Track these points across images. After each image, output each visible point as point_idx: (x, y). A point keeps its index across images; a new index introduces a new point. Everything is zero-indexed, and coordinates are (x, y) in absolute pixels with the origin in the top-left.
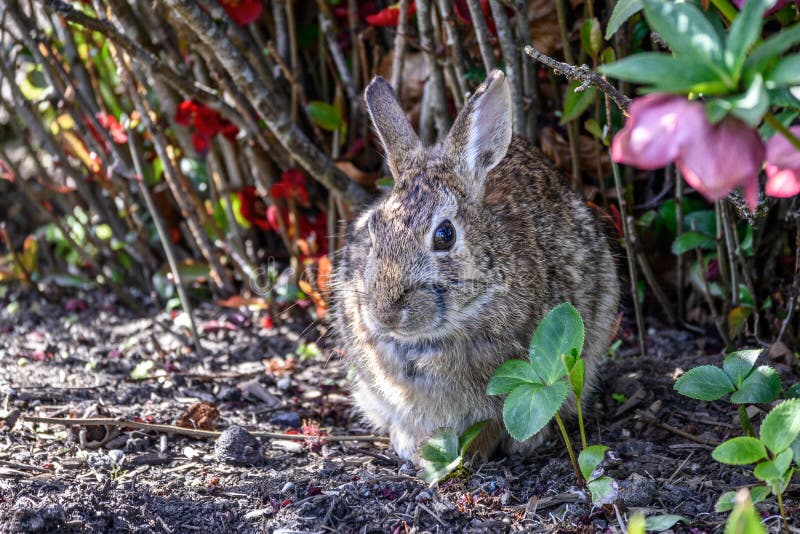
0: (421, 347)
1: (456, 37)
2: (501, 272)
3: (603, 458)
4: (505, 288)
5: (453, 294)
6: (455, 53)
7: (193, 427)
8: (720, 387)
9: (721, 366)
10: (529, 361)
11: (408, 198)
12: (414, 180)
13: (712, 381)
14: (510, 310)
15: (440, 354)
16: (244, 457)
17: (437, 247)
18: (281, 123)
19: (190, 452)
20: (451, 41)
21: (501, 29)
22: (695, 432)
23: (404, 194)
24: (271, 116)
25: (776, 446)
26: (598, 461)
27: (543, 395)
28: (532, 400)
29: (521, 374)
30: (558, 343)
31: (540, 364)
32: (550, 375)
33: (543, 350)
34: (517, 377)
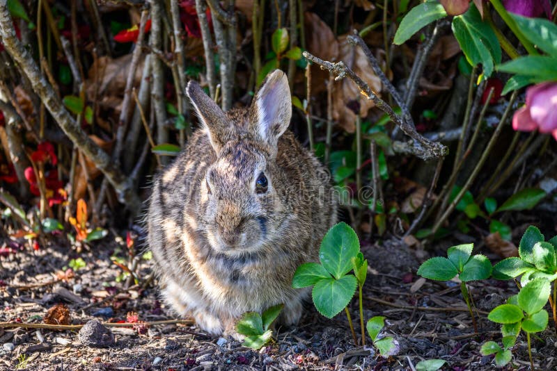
0: (243, 259)
1: (182, 47)
2: (292, 205)
3: (383, 325)
4: (294, 217)
5: (271, 221)
6: (180, 59)
7: (57, 324)
8: (449, 271)
9: (446, 257)
10: (320, 263)
11: (234, 159)
12: (236, 147)
13: (444, 268)
14: (300, 230)
15: (257, 264)
16: (102, 341)
17: (258, 191)
18: (61, 112)
19: (62, 340)
20: (178, 50)
21: (219, 40)
22: (392, 301)
23: (230, 157)
24: (56, 108)
25: (529, 309)
26: (381, 327)
27: (340, 286)
28: (333, 290)
29: (317, 272)
30: (339, 250)
31: (329, 265)
32: (337, 271)
33: (329, 256)
34: (315, 275)
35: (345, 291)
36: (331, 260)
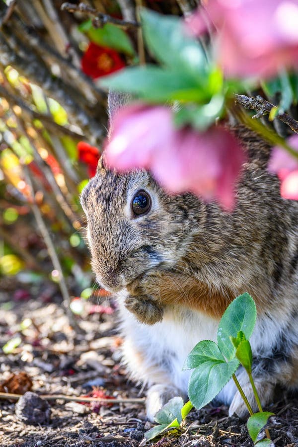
7: (6, 393)
16: (34, 417)
17: (136, 214)
27: (218, 371)
28: (210, 375)
29: (208, 352)
30: (239, 326)
31: (224, 344)
32: (231, 352)
33: (227, 333)
34: (205, 355)
35: (220, 377)
36: (228, 339)
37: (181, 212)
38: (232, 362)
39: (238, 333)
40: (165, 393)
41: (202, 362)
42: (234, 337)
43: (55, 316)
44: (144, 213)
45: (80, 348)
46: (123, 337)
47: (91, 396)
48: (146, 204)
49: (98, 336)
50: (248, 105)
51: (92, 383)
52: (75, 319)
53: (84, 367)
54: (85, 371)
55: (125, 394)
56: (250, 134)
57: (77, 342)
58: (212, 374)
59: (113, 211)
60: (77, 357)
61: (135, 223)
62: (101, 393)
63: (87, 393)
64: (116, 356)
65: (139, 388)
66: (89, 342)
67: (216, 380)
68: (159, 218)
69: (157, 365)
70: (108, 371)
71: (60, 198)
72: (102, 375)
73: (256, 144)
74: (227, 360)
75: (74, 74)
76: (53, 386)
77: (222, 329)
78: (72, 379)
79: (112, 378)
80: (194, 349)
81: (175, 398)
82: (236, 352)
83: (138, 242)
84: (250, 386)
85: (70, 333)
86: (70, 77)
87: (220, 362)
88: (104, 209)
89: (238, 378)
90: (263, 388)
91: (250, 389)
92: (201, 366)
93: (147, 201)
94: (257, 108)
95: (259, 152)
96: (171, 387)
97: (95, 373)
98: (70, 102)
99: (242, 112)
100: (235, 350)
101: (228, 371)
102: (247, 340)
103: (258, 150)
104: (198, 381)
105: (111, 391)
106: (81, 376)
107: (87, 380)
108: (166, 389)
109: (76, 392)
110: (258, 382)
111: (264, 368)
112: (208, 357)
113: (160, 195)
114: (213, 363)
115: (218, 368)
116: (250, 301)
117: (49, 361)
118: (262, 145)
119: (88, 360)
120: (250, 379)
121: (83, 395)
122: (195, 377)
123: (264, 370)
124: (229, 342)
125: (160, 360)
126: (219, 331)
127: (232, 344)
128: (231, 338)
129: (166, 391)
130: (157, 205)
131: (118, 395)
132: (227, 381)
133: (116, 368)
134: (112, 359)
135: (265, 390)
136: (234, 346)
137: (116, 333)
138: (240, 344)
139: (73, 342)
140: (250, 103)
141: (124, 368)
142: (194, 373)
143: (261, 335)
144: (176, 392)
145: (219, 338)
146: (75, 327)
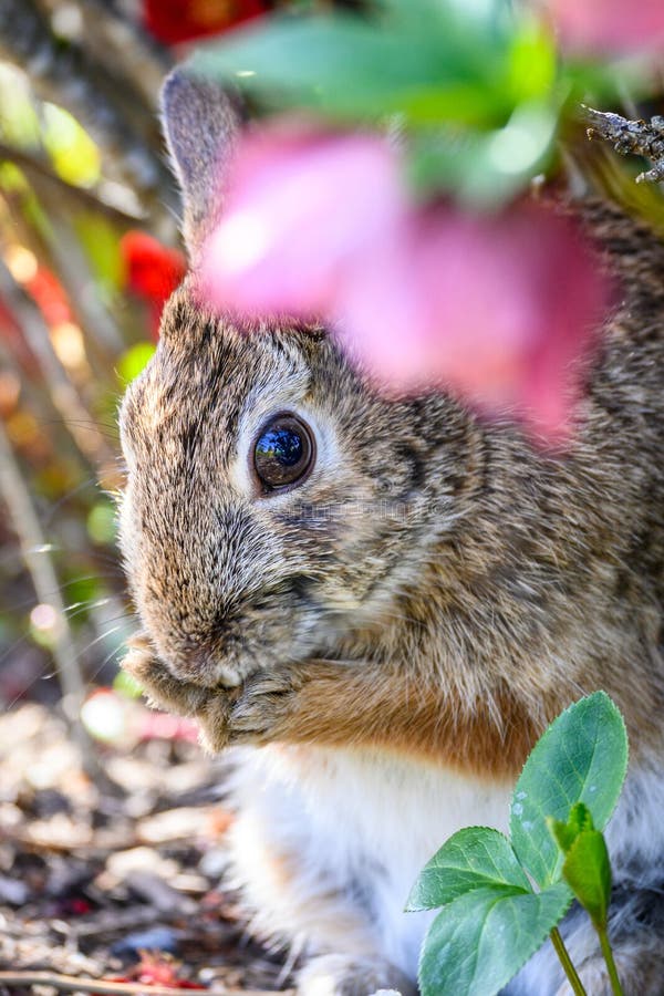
17: (266, 484)
27: (510, 918)
28: (485, 928)
29: (484, 861)
30: (574, 790)
31: (531, 838)
32: (549, 865)
33: (539, 806)
34: (474, 871)
35: (516, 935)
36: (543, 825)
37: (404, 467)
38: (550, 894)
39: (572, 807)
40: (350, 979)
41: (464, 890)
42: (561, 820)
43: (38, 742)
44: (292, 482)
45: (107, 838)
46: (235, 811)
47: (135, 978)
48: (299, 454)
49: (164, 803)
50: (627, 143)
51: (138, 941)
52: (97, 753)
53: (120, 894)
54: (121, 905)
55: (235, 976)
56: (612, 228)
57: (99, 820)
58: (492, 926)
59: (204, 475)
60: (99, 865)
61: (264, 511)
62: (165, 972)
63: (124, 968)
64: (212, 864)
65: (279, 959)
66: (134, 821)
67: (504, 943)
68: (338, 495)
69: (333, 895)
70: (189, 907)
71: (63, 397)
72: (169, 920)
73: (628, 260)
74: (535, 886)
75: (122, 35)
76: (25, 945)
77: (525, 795)
78: (83, 928)
79: (200, 930)
80: (442, 849)
81: (380, 992)
82: (563, 864)
83: (274, 566)
84: (603, 967)
85: (81, 793)
86: (108, 45)
87: (517, 891)
88: (179, 465)
89: (567, 944)
90: (641, 973)
91: (603, 975)
92: (461, 902)
93: (301, 446)
94: (651, 151)
95: (634, 288)
96: (367, 963)
97: (148, 914)
98: (105, 115)
99: (606, 160)
100: (561, 858)
101: (539, 918)
102: (597, 829)
103: (632, 282)
104: (448, 945)
105: (196, 966)
106: (109, 920)
107: (124, 931)
108: (353, 967)
109: (91, 965)
110: (626, 955)
111: (640, 918)
112: (480, 877)
113: (343, 421)
114: (493, 893)
115: (511, 909)
116: (610, 716)
117: (17, 872)
118: (645, 265)
119: (133, 872)
120: (602, 945)
121: (112, 976)
122: (441, 933)
123: (640, 925)
124: (546, 833)
125: (342, 879)
126: (517, 801)
127: (555, 839)
128: (550, 823)
129: (352, 974)
130: (332, 456)
131: (214, 979)
132: (534, 948)
133: (212, 900)
134: (201, 874)
135: (647, 979)
136: (558, 846)
137: (218, 799)
138: (577, 840)
139: (90, 820)
140: (630, 137)
141: (232, 898)
142: (438, 921)
143: (630, 819)
144: (382, 977)
145: (516, 821)
146: (97, 777)
